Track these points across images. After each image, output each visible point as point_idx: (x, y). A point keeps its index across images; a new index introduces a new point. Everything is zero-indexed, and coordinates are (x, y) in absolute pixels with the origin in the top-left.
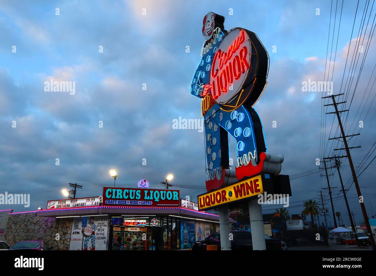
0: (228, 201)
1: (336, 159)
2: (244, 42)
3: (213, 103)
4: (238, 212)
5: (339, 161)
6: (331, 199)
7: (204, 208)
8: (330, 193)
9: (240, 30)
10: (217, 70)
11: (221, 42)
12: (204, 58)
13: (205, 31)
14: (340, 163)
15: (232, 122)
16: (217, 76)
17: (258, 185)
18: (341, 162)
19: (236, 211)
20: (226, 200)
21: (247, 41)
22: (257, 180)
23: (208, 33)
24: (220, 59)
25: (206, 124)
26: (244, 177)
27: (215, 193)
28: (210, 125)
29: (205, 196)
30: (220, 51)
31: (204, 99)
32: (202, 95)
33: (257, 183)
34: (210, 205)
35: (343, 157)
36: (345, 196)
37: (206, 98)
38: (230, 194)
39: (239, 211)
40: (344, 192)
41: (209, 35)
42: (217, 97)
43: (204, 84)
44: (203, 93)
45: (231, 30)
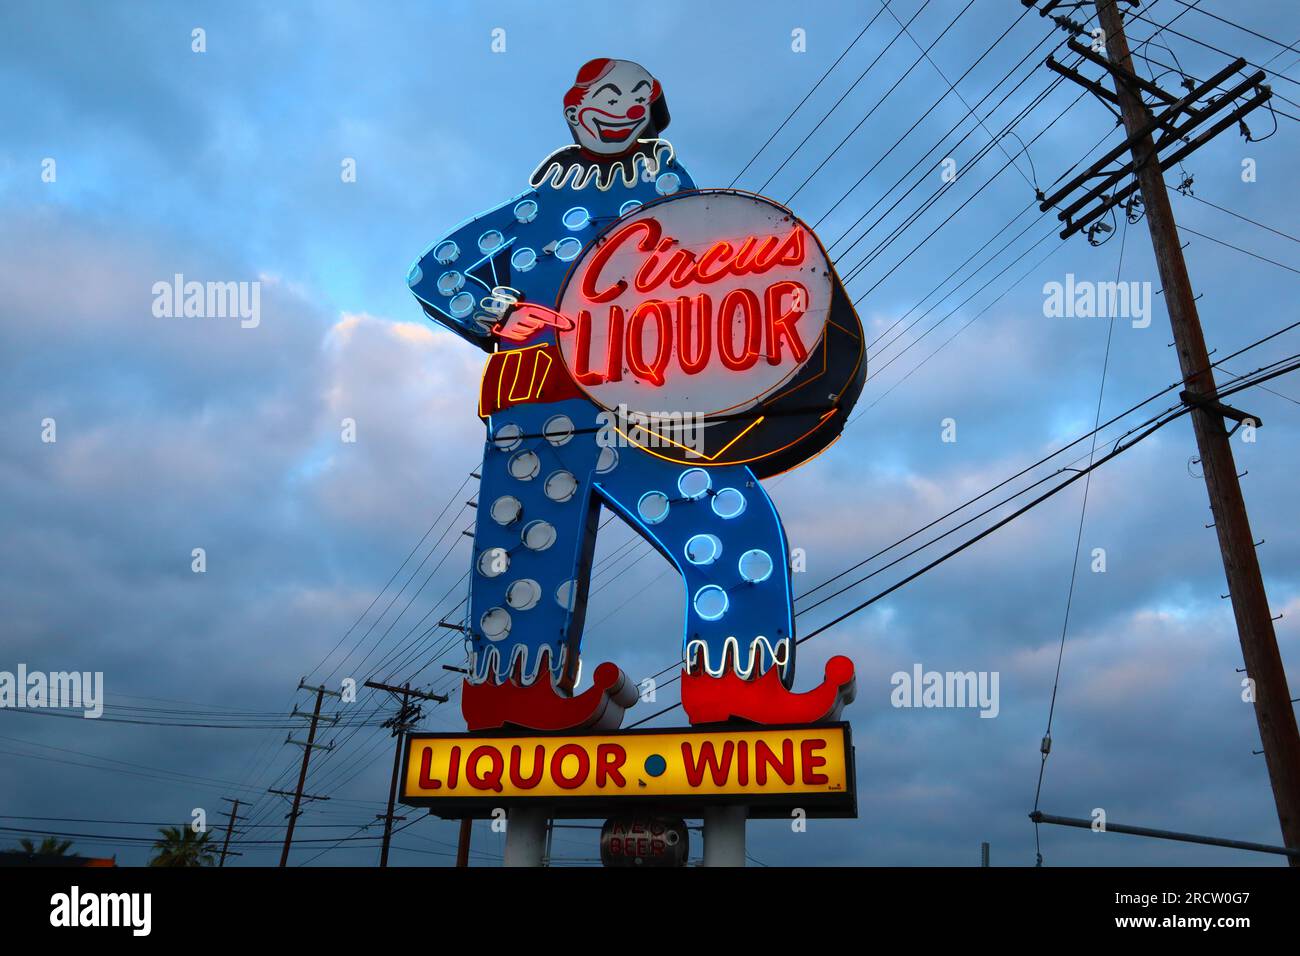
0: (631, 789)
1: (406, 698)
2: (800, 266)
3: (564, 390)
4: (659, 837)
5: (419, 709)
6: (288, 841)
7: (444, 791)
8: (294, 815)
9: (786, 220)
10: (622, 285)
11: (667, 199)
12: (551, 201)
13: (579, 108)
14: (418, 718)
15: (677, 502)
16: (614, 302)
17: (821, 762)
18: (422, 714)
19: (648, 835)
20: (620, 781)
21: (813, 270)
22: (821, 744)
23: (603, 128)
24: (647, 256)
25: (492, 453)
26: (731, 716)
27: (552, 746)
28: (525, 468)
29: (468, 747)
30: (655, 227)
31: (509, 353)
32: (499, 330)
33: (815, 753)
34: (499, 788)
35: (431, 697)
36: (387, 838)
37: (529, 356)
38: (656, 765)
39: (663, 837)
40: (388, 825)
41: (607, 137)
42: (596, 380)
43: (521, 298)
44: (503, 322)
45: (735, 191)
